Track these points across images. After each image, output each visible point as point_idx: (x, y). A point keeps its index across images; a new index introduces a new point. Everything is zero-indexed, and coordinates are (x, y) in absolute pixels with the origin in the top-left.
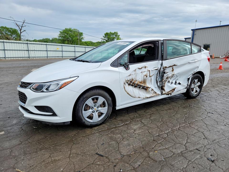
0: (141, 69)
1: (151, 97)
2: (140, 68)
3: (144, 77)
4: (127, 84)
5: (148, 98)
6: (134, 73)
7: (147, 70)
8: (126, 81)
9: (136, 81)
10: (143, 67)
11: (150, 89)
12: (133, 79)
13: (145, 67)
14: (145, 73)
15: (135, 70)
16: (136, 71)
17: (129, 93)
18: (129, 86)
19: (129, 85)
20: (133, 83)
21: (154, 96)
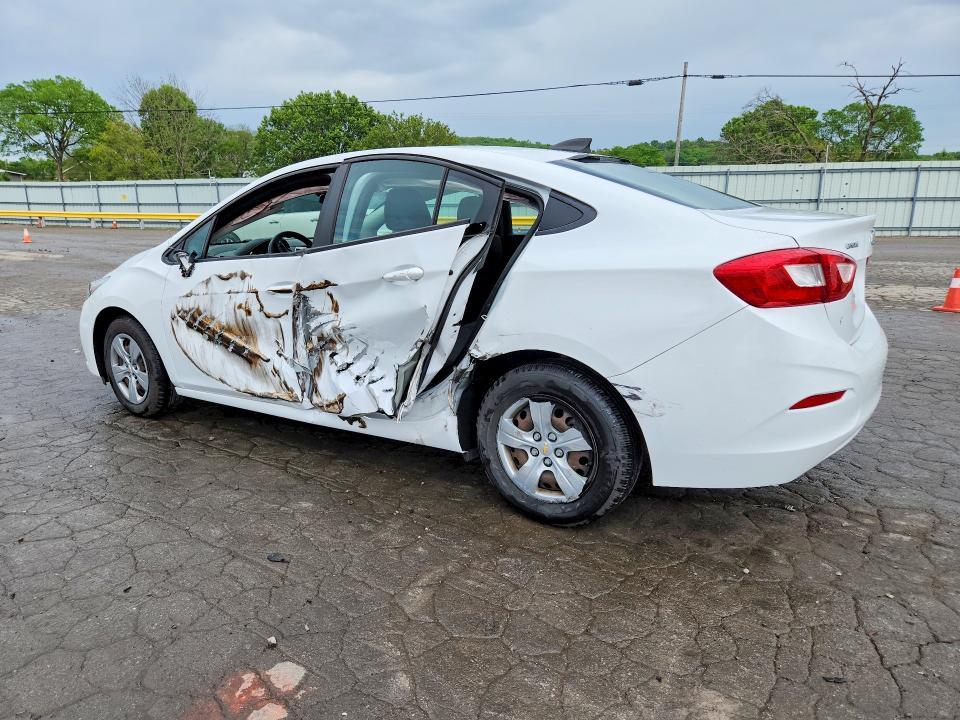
0: (228, 279)
1: (266, 397)
2: (225, 275)
3: (238, 311)
4: (182, 323)
5: (253, 394)
6: (202, 289)
7: (246, 289)
8: (179, 312)
9: (213, 319)
10: (236, 274)
11: (269, 367)
12: (201, 309)
13: (243, 276)
14: (240, 299)
15: (208, 281)
16: (209, 285)
17: (190, 354)
18: (190, 330)
19: (190, 325)
20: (201, 323)
21: (278, 398)
